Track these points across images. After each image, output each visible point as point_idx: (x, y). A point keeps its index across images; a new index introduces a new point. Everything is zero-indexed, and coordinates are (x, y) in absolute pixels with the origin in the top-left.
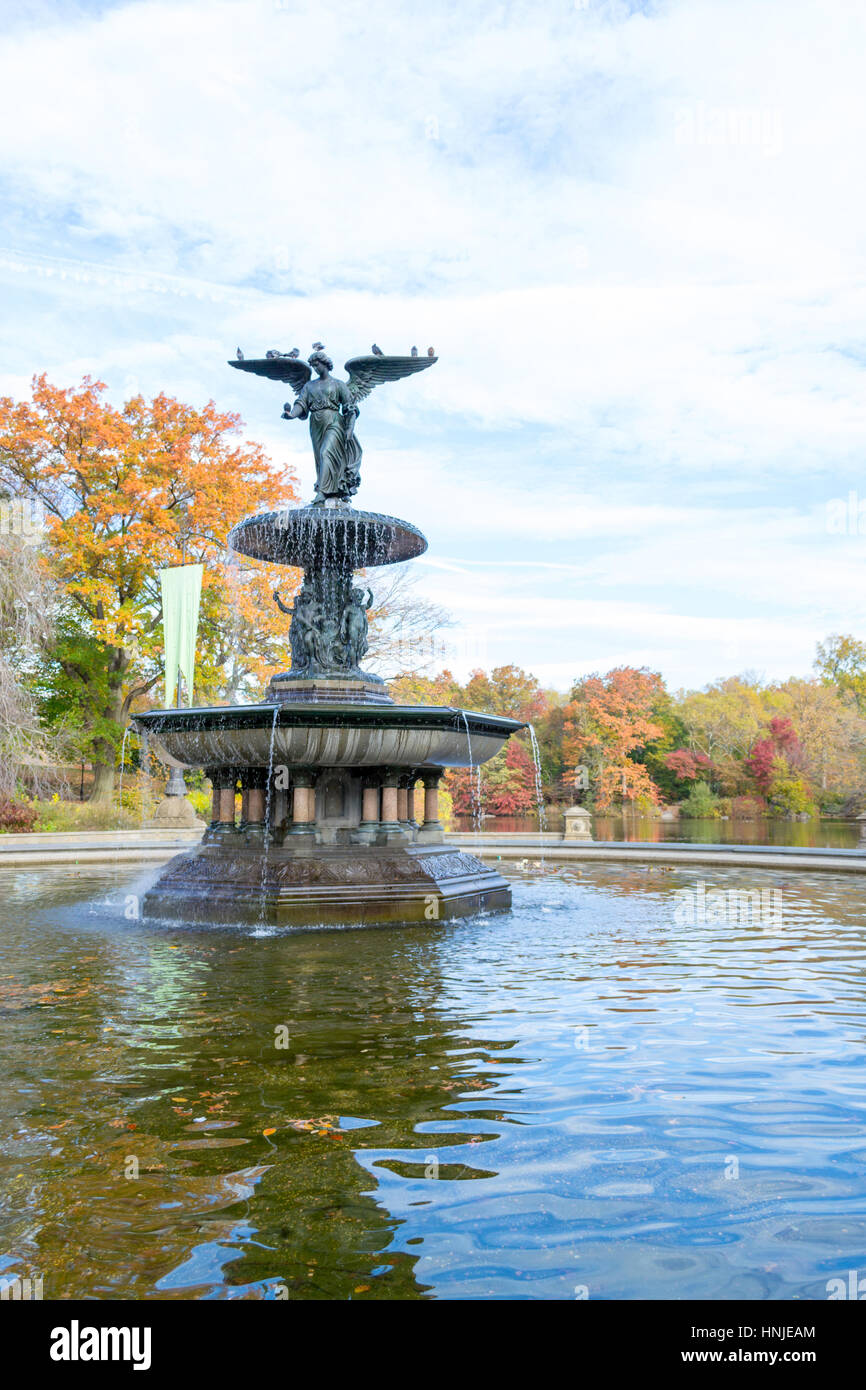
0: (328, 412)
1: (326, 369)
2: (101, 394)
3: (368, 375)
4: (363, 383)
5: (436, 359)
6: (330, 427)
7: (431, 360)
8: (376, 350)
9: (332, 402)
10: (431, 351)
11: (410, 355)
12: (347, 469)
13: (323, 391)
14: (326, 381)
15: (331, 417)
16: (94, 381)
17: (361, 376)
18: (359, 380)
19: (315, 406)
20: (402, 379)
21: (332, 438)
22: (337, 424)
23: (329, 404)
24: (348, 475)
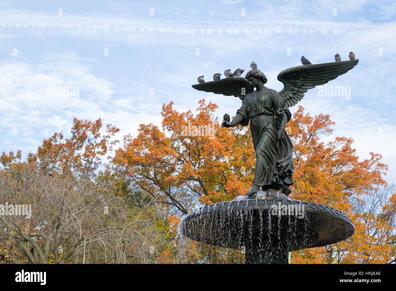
0: (263, 117)
1: (261, 83)
2: (213, 113)
3: (299, 82)
4: (296, 89)
5: (357, 61)
6: (265, 129)
7: (353, 63)
8: (304, 60)
9: (266, 108)
10: (351, 55)
11: (334, 61)
12: (278, 164)
13: (258, 101)
14: (261, 91)
15: (266, 121)
16: (207, 103)
17: (294, 84)
18: (292, 87)
19: (252, 114)
20: (330, 82)
21: (266, 138)
22: (270, 126)
23: (263, 111)
24: (279, 169)
